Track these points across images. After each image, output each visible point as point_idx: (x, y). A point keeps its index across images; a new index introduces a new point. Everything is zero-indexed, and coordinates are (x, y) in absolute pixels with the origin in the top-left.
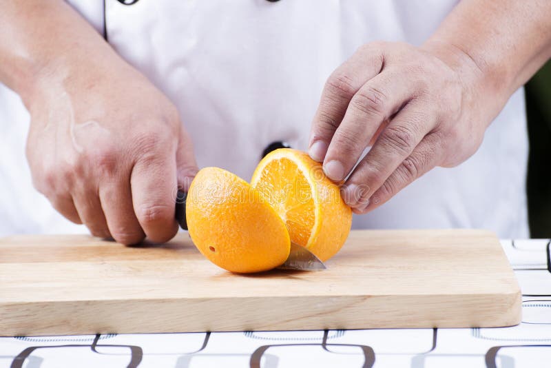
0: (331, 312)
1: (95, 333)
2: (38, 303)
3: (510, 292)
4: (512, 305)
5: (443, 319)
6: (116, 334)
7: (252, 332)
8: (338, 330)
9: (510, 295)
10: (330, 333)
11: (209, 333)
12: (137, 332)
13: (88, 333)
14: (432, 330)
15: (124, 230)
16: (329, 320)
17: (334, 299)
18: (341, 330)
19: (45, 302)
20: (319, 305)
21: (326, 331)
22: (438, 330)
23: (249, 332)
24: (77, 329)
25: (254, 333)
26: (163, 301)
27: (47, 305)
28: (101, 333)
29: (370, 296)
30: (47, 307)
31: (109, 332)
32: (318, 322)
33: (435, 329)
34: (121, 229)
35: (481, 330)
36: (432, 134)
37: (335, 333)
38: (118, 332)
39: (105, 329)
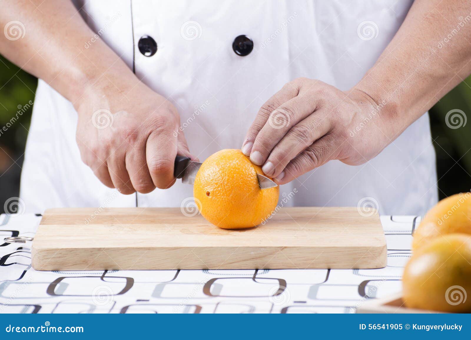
0: (260, 257)
1: (104, 269)
2: (67, 249)
3: (379, 246)
4: (380, 254)
5: (334, 263)
6: (118, 270)
7: (208, 270)
8: (265, 269)
9: (379, 248)
10: (259, 271)
11: (179, 270)
12: (131, 269)
13: (99, 269)
14: (327, 271)
15: (142, 181)
16: (258, 263)
17: (263, 249)
18: (267, 269)
19: (72, 248)
20: (253, 253)
21: (257, 270)
22: (331, 271)
23: (206, 270)
24: (93, 267)
25: (209, 271)
26: (149, 249)
27: (72, 251)
28: (108, 269)
29: (285, 247)
30: (73, 252)
31: (114, 269)
32: (251, 264)
33: (329, 270)
34: (141, 181)
35: (359, 270)
36: (328, 135)
37: (263, 271)
38: (119, 269)
39: (111, 266)
